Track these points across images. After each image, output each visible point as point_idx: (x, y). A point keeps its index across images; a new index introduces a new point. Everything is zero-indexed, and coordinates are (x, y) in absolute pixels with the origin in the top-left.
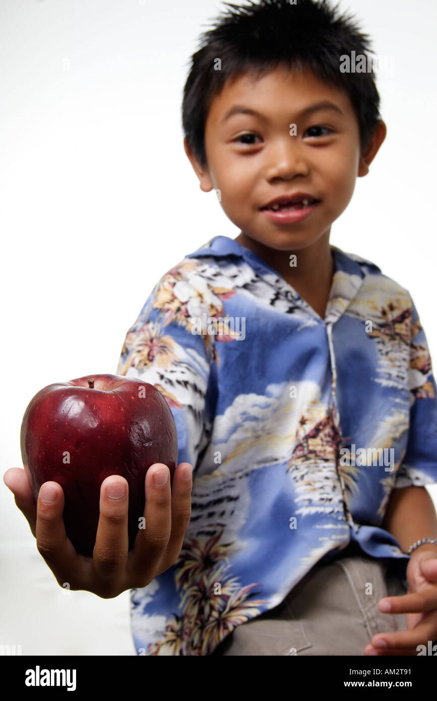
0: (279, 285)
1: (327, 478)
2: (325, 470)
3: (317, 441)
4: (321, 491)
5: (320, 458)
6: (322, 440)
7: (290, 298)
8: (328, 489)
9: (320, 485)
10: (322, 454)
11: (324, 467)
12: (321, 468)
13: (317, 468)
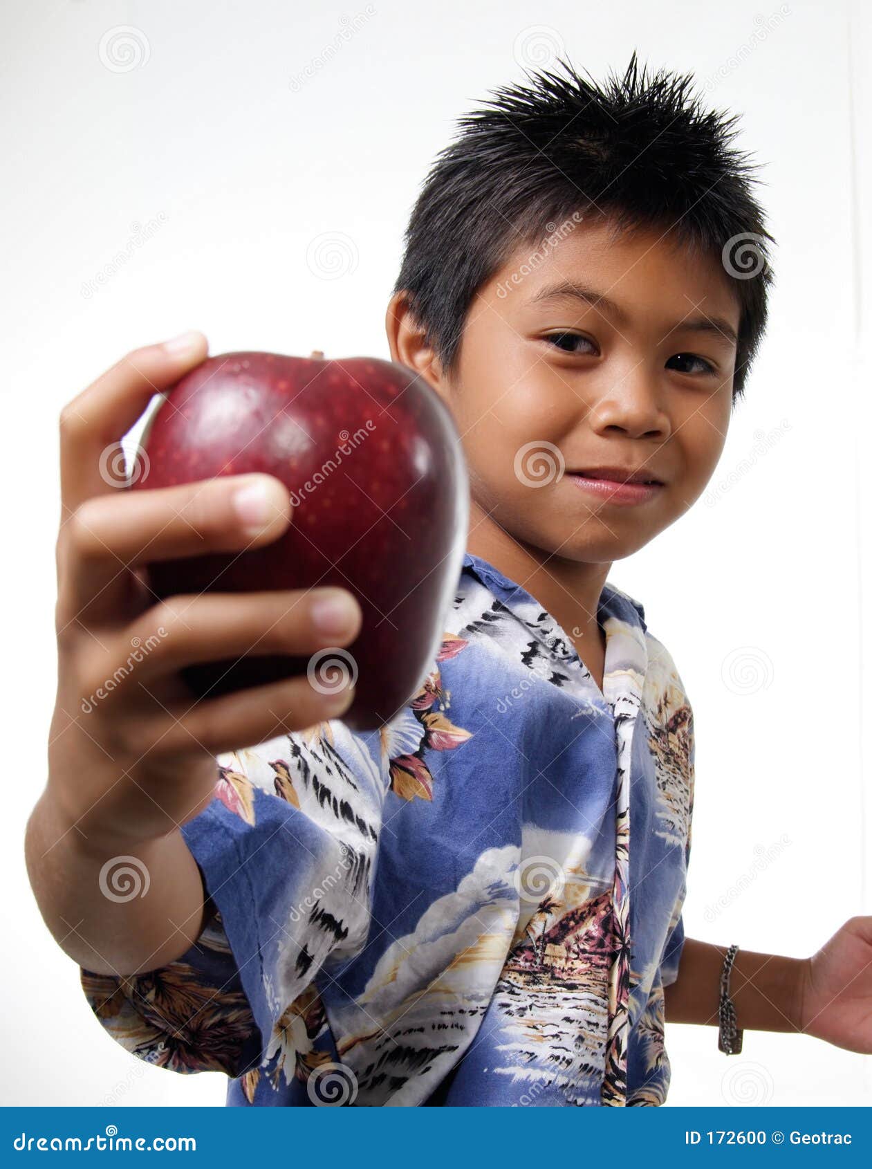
0: (544, 625)
1: (567, 1019)
2: (566, 1004)
3: (560, 949)
4: (555, 1042)
5: (560, 982)
6: (568, 948)
7: (560, 654)
8: (568, 1041)
9: (555, 1031)
10: (564, 976)
11: (566, 999)
12: (559, 1000)
13: (552, 1001)
